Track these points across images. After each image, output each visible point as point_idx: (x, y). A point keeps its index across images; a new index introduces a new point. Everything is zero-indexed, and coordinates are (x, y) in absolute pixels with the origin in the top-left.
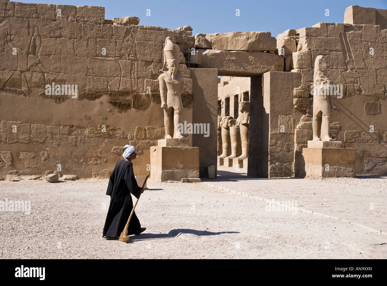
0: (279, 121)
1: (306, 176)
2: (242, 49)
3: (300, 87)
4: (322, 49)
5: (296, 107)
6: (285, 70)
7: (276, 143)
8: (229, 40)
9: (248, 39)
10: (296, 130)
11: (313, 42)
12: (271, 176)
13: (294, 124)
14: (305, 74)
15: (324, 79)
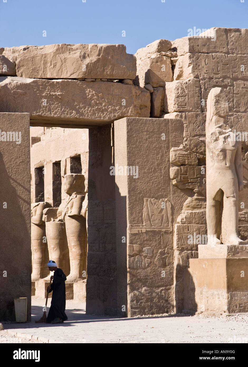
0: (145, 209)
1: (197, 311)
2: (72, 77)
3: (181, 147)
4: (219, 76)
5: (174, 182)
6: (152, 115)
7: (140, 251)
8: (49, 60)
9: (84, 57)
10: (176, 226)
11: (203, 64)
12: (134, 314)
13: (172, 214)
14: (190, 123)
15: (224, 131)
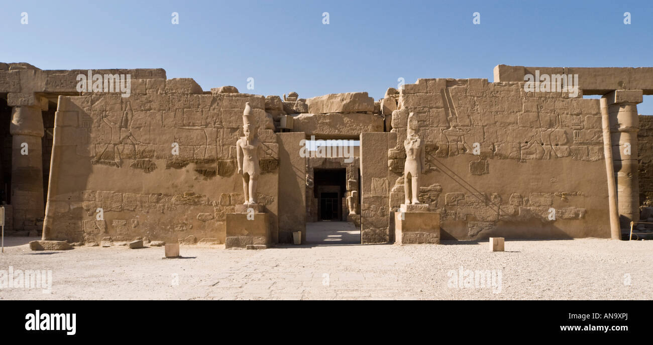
0: (372, 184)
1: (395, 242)
2: (336, 112)
3: (395, 148)
4: (421, 106)
5: (390, 168)
6: (385, 131)
7: (369, 208)
8: (325, 103)
9: (343, 100)
10: (391, 193)
11: (411, 100)
12: (364, 242)
13: (389, 187)
14: (401, 134)
15: (414, 138)
